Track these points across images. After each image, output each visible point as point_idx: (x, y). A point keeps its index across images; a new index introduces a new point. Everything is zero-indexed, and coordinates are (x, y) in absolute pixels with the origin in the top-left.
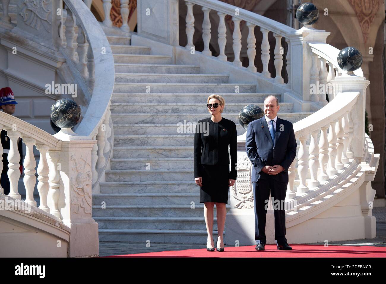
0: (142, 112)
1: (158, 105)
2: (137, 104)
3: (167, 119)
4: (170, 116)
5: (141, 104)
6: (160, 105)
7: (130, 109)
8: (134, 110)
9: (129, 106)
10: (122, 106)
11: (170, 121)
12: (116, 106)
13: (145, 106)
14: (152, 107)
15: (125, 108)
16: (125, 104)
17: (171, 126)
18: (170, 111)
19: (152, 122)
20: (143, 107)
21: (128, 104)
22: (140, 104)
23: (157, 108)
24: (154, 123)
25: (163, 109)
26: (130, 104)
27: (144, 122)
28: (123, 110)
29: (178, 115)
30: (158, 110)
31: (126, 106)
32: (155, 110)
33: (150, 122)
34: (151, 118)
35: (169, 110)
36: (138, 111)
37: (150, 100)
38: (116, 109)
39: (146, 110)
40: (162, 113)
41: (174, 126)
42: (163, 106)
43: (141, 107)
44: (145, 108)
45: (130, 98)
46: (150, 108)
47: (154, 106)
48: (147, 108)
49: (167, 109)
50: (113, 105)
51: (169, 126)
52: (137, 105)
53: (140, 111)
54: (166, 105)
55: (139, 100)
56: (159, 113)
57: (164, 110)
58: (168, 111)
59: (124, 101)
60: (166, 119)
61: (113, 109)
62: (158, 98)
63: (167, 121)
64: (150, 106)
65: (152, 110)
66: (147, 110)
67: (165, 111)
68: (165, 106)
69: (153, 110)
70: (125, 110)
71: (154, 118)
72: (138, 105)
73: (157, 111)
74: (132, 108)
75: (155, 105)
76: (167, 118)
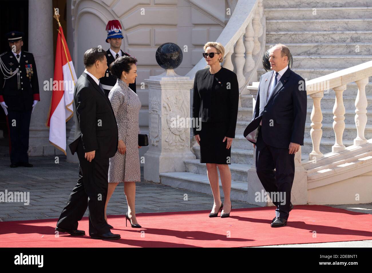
0: (314, 41)
1: (334, 34)
2: (308, 32)
3: (335, 50)
4: (337, 47)
5: (312, 33)
6: (336, 34)
7: (299, 38)
8: (304, 40)
9: (297, 35)
10: (290, 35)
11: (338, 52)
12: (282, 35)
13: (317, 35)
14: (326, 36)
15: (293, 37)
16: (293, 33)
17: (328, 59)
18: (349, 40)
19: (317, 53)
20: (315, 36)
21: (296, 33)
22: (310, 32)
23: (332, 37)
24: (319, 54)
25: (340, 37)
26: (298, 33)
27: (307, 53)
28: (290, 39)
29: (346, 46)
30: (334, 39)
31: (294, 35)
32: (330, 39)
33: (314, 53)
34: (315, 49)
35: (348, 38)
36: (310, 40)
37: (334, 27)
38: (282, 38)
39: (318, 39)
40: (339, 42)
41: (331, 59)
42: (340, 35)
43: (313, 36)
44: (318, 37)
45: (308, 26)
46: (323, 37)
47: (328, 34)
48: (320, 36)
49: (345, 38)
50: (278, 35)
51: (326, 58)
52: (307, 34)
53: (311, 41)
54: (343, 33)
55: (319, 27)
56: (335, 43)
57: (341, 39)
58: (346, 40)
59: (300, 29)
60: (333, 50)
61: (279, 39)
62: (345, 25)
63: (335, 52)
64: (324, 35)
65: (326, 39)
66: (320, 40)
67: (343, 39)
68: (342, 35)
69: (328, 39)
70: (293, 40)
71: (319, 48)
72: (309, 34)
73: (332, 40)
74: (302, 38)
75: (330, 34)
76: (335, 48)
